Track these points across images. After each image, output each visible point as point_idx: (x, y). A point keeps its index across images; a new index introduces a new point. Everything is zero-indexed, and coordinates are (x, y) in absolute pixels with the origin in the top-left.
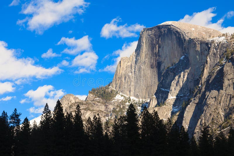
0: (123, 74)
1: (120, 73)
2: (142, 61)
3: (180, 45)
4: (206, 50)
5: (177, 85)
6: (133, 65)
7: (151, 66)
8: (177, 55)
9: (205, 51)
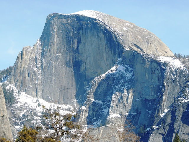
0: (25, 68)
1: (22, 67)
2: (52, 55)
3: (111, 48)
4: (158, 70)
5: (119, 101)
6: (39, 57)
7: (67, 63)
8: (105, 58)
9: (156, 71)
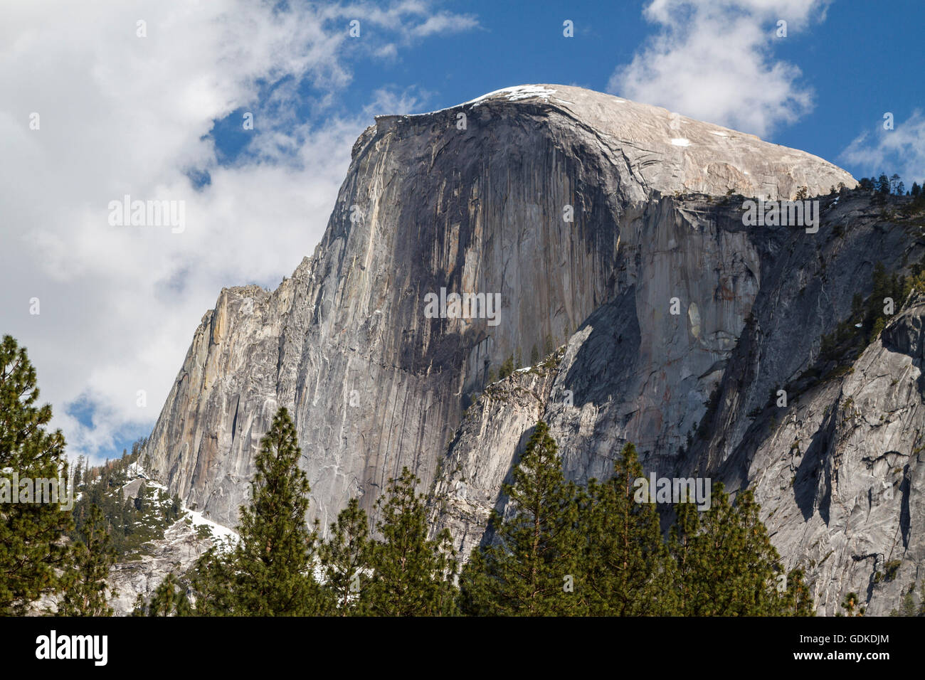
0: (222, 392)
2: (350, 320)
4: (750, 273)
7: (406, 353)
8: (568, 297)
9: (741, 280)
